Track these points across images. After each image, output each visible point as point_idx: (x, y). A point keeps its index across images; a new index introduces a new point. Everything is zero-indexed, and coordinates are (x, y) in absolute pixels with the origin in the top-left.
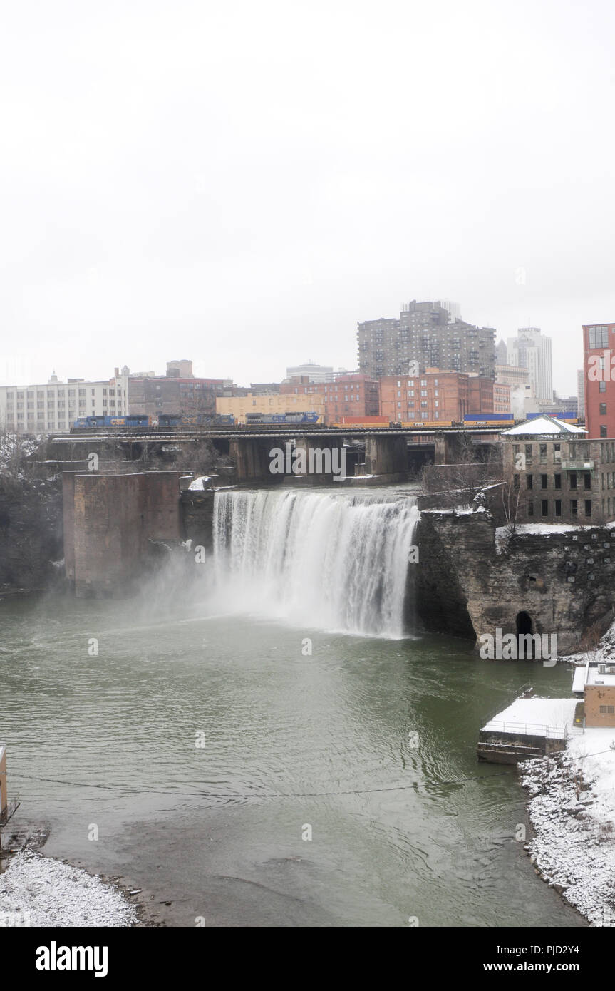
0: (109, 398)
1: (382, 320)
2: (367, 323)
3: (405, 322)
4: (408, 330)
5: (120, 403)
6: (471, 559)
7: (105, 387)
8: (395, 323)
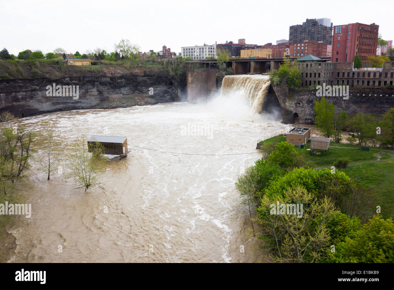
0: (210, 50)
1: (298, 25)
2: (292, 26)
3: (304, 25)
4: (305, 28)
5: (213, 51)
6: (282, 97)
7: (209, 47)
8: (301, 26)
